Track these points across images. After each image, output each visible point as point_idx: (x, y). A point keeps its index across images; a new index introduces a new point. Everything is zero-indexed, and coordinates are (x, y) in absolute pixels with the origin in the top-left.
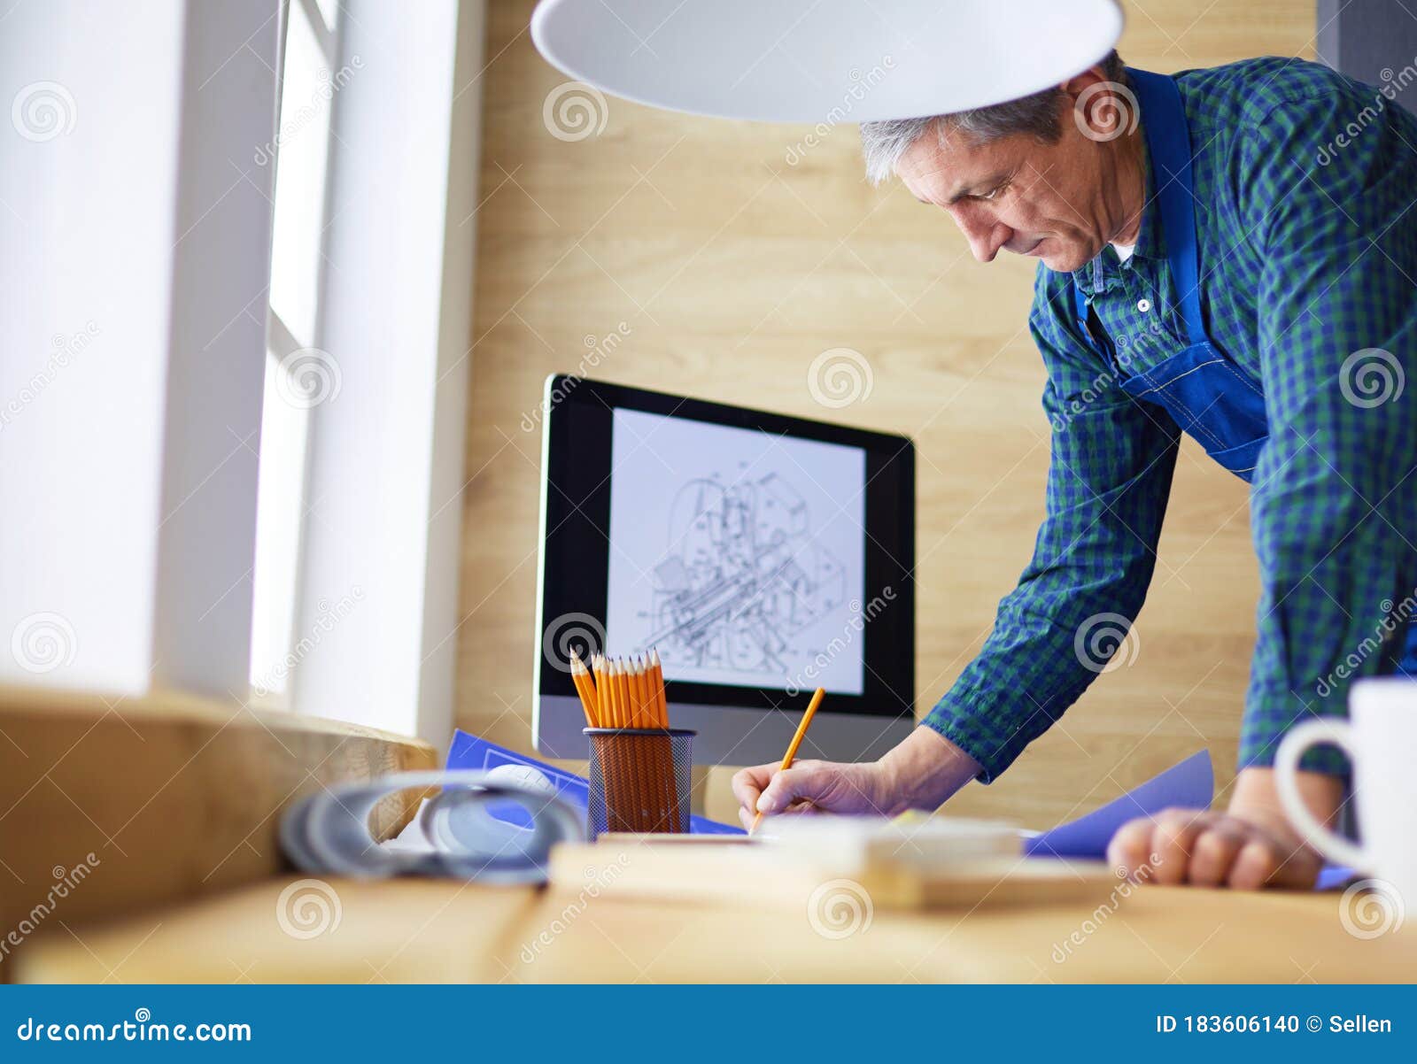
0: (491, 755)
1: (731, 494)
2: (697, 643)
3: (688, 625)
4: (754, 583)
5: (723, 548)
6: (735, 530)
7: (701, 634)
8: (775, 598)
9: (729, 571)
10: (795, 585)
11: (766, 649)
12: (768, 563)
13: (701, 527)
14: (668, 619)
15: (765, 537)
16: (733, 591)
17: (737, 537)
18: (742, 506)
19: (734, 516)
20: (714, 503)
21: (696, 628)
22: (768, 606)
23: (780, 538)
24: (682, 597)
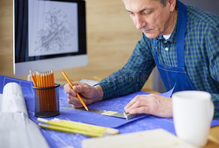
0: (5, 79)
1: (52, 15)
2: (47, 46)
3: (45, 43)
4: (57, 33)
5: (51, 26)
6: (53, 22)
8: (61, 35)
9: (53, 31)
10: (65, 32)
11: (60, 46)
12: (60, 28)
13: (47, 22)
15: (59, 23)
16: (53, 35)
17: (54, 24)
18: (55, 17)
19: (53, 19)
20: (49, 17)
21: (47, 44)
22: (60, 37)
23: (62, 23)
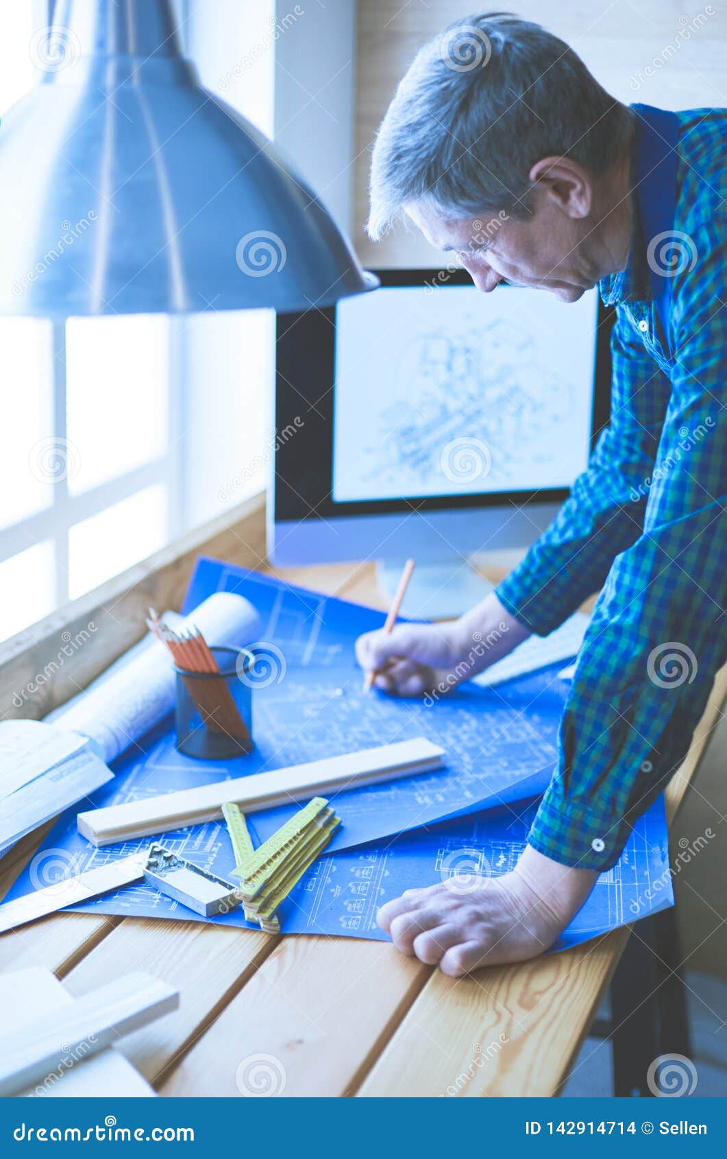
1: (456, 343)
2: (423, 465)
3: (414, 453)
4: (479, 413)
5: (448, 387)
6: (460, 371)
7: (425, 458)
8: (500, 421)
9: (453, 405)
10: (521, 407)
12: (493, 393)
13: (426, 374)
14: (394, 452)
15: (491, 373)
16: (457, 421)
17: (462, 378)
18: (468, 351)
19: (459, 362)
20: (439, 351)
21: (420, 455)
22: (493, 427)
23: (506, 371)
24: (407, 433)
